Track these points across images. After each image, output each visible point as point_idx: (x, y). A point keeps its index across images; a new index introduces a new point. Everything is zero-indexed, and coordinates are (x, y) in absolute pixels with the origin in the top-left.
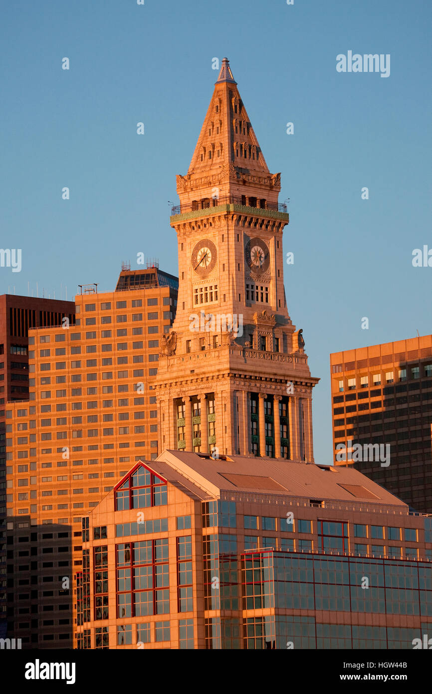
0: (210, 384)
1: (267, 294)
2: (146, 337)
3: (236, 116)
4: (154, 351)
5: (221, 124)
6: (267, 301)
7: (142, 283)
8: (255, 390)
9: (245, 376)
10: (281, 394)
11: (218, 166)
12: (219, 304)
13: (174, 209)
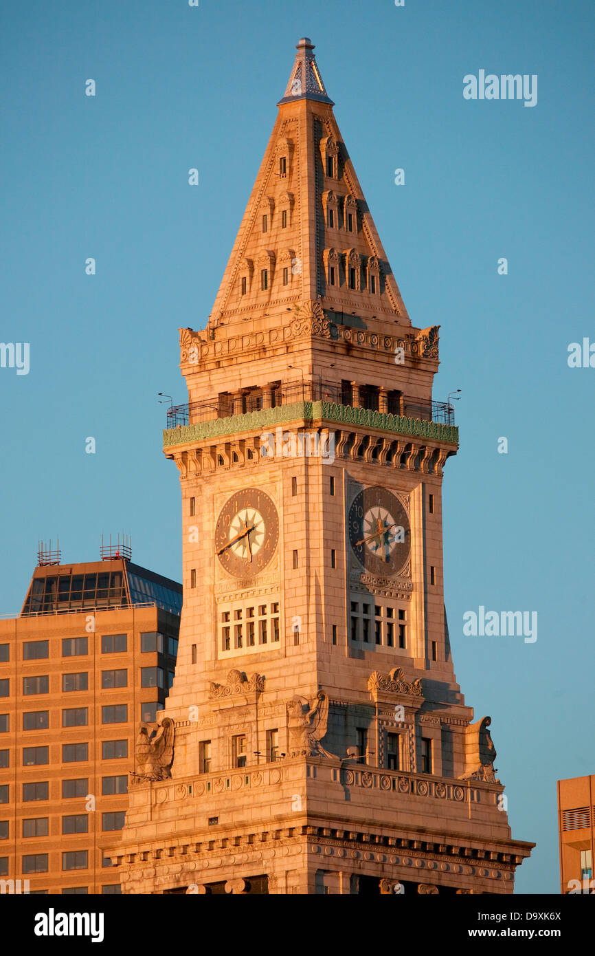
0: (258, 854)
1: (402, 627)
2: (96, 733)
3: (331, 184)
4: (116, 767)
5: (292, 203)
6: (402, 645)
7: (89, 596)
8: (369, 871)
9: (347, 833)
10: (435, 881)
11: (283, 308)
12: (282, 652)
13: (173, 412)
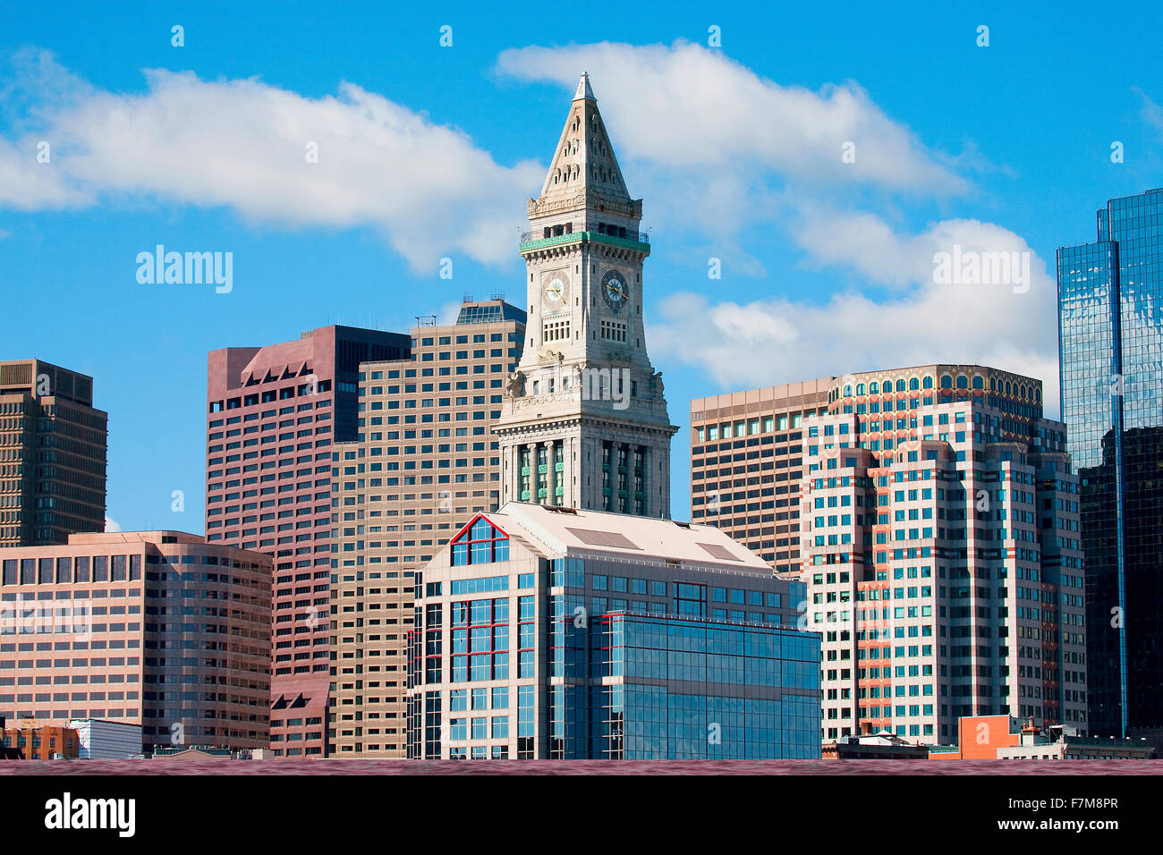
0: (559, 431)
1: (624, 332)
3: (596, 135)
5: (578, 144)
7: (486, 317)
8: (608, 438)
9: (598, 422)
10: (637, 443)
11: (573, 190)
12: (571, 342)
13: (524, 236)
